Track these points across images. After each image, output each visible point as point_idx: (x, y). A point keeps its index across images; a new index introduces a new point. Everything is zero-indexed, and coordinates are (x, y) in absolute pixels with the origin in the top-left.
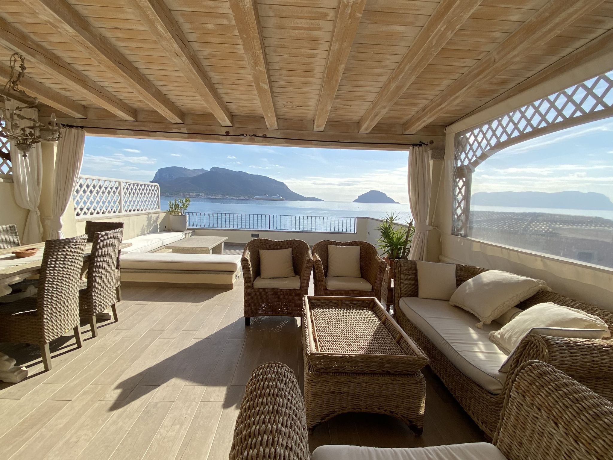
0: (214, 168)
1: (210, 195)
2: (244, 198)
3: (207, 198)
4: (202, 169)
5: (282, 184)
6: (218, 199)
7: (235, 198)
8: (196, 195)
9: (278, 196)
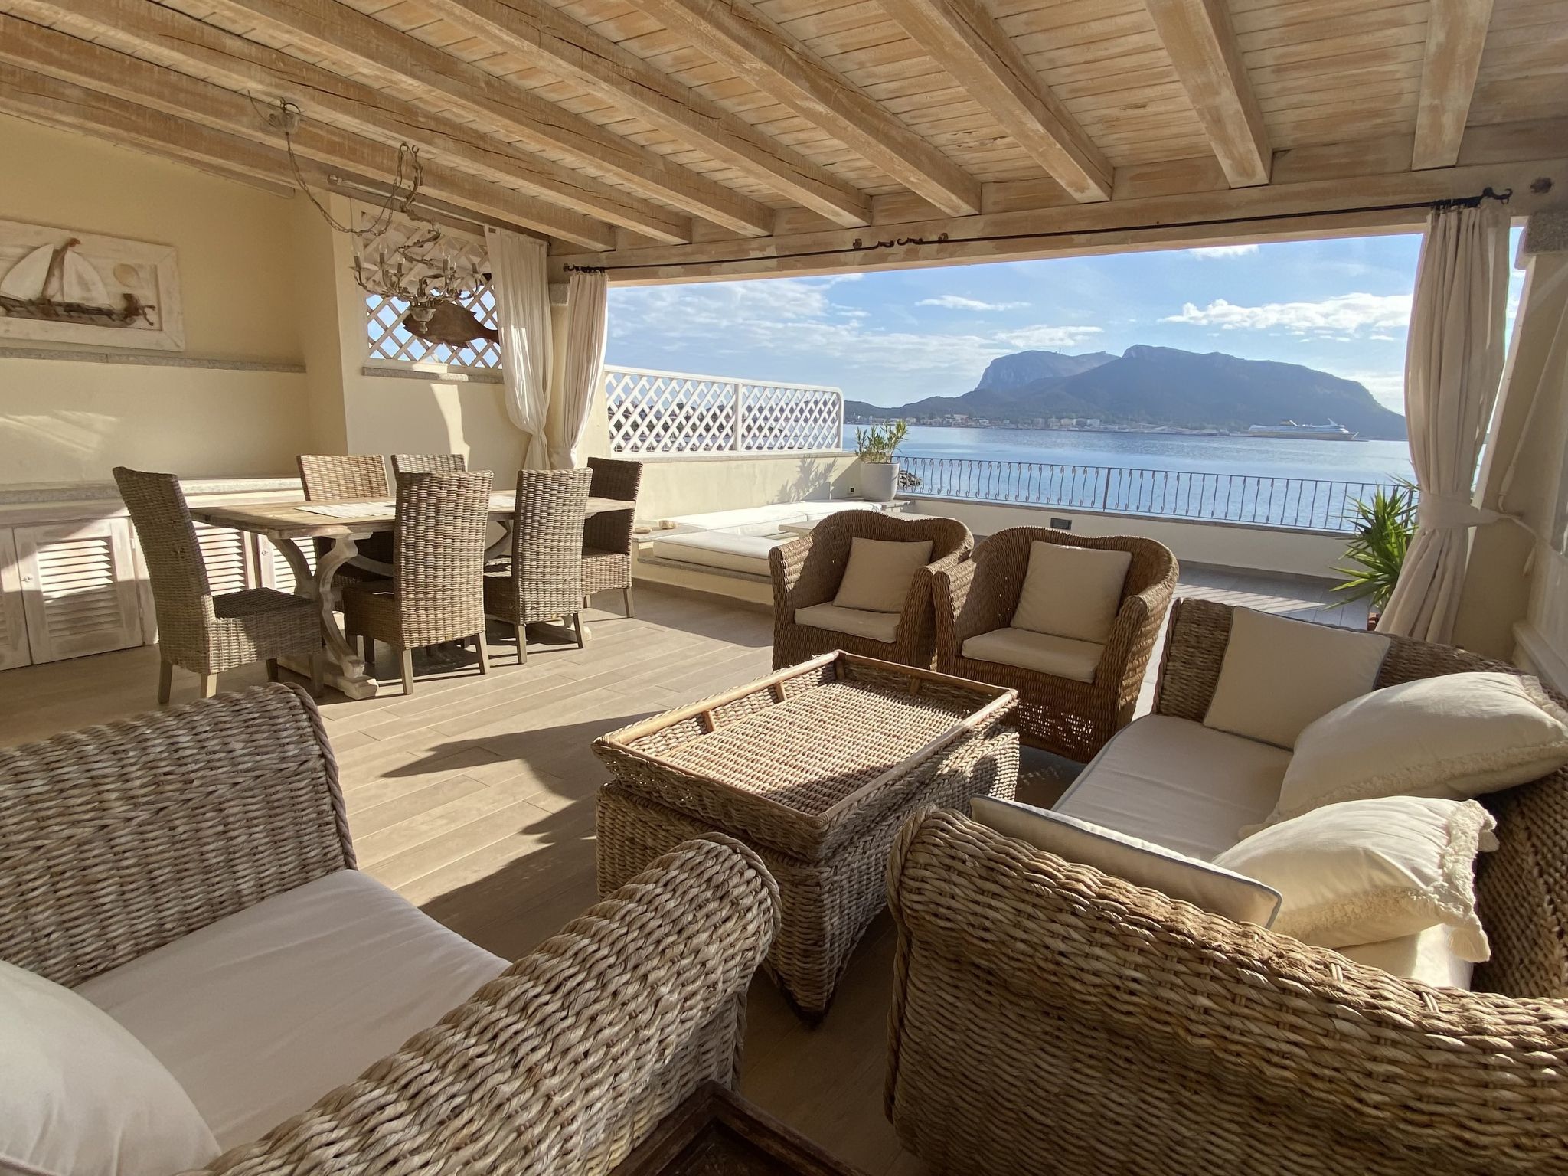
0: (1138, 348)
1: (1114, 422)
2: (1215, 431)
3: (1106, 431)
4: (1103, 353)
5: (1355, 388)
6: (1136, 433)
7: (1187, 431)
8: (1078, 423)
9: (1334, 424)
